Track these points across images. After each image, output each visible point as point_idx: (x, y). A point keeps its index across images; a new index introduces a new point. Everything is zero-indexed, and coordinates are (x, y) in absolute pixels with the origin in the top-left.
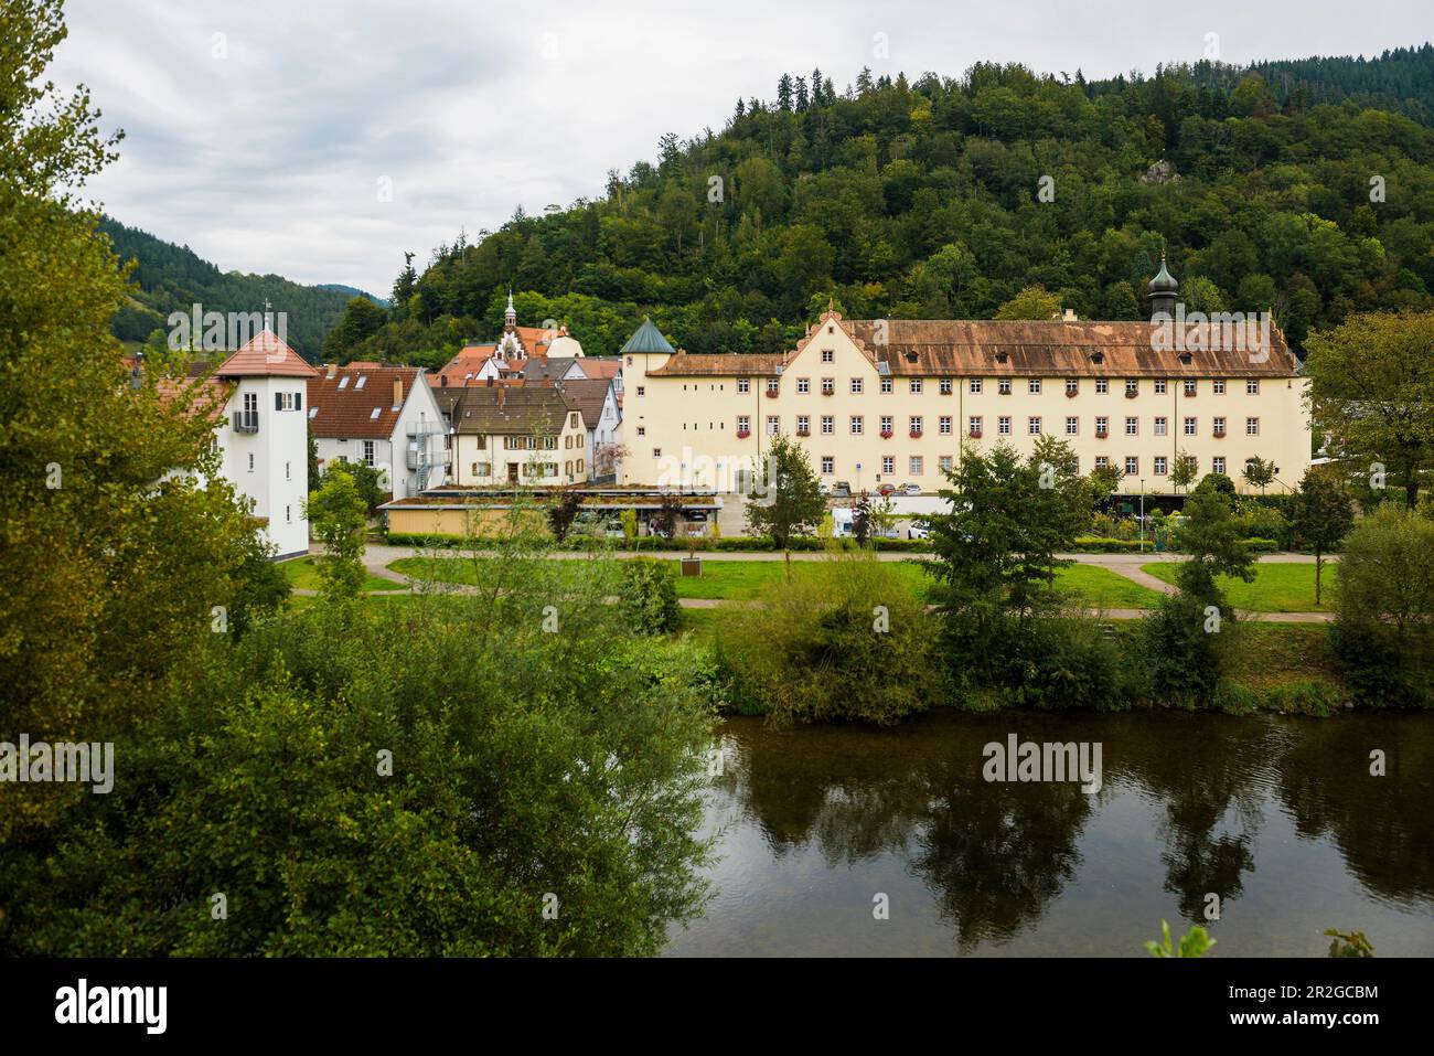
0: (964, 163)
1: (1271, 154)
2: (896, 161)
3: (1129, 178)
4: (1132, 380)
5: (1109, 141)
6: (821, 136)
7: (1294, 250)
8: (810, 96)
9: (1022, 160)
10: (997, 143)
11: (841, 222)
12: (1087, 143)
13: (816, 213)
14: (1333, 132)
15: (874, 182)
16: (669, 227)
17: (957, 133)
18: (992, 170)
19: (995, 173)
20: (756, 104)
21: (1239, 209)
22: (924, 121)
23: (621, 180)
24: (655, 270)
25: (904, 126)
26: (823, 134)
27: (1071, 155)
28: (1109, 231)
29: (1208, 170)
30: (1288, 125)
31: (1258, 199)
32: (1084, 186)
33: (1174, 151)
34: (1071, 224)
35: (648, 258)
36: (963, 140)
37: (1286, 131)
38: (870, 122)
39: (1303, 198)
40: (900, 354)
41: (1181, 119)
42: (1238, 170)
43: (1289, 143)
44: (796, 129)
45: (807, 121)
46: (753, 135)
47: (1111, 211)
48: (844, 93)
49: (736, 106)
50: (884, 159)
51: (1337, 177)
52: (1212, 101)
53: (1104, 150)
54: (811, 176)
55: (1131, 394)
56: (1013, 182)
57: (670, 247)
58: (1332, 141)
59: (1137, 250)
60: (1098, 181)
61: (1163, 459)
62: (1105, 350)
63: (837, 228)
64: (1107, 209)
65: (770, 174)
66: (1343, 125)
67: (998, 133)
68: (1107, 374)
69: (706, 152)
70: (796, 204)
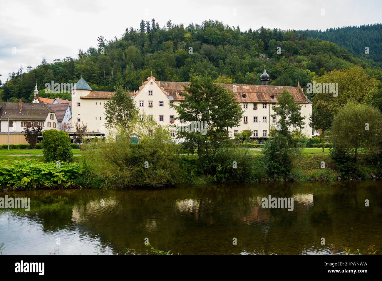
0: (202, 52)
1: (296, 52)
2: (179, 49)
3: (253, 58)
4: (255, 103)
5: (247, 47)
6: (155, 41)
7: (303, 80)
8: (151, 28)
9: (220, 51)
10: (213, 46)
11: (161, 68)
12: (240, 47)
13: (152, 65)
14: (314, 47)
15: (173, 56)
16: (101, 68)
17: (200, 42)
18: (210, 54)
19: (211, 55)
20: (132, 29)
21: (286, 68)
22: (189, 38)
23: (84, 53)
24: (95, 83)
25: (183, 39)
26: (155, 40)
27: (236, 50)
28: (247, 73)
29: (277, 57)
30: (301, 44)
31: (292, 66)
32: (240, 60)
33: (267, 51)
34: (236, 71)
35: (93, 79)
36: (201, 45)
37: (300, 45)
38: (171, 37)
39: (305, 65)
40: (177, 94)
41: (269, 41)
42: (286, 57)
43: (301, 49)
44: (146, 38)
45: (150, 36)
46: (131, 39)
47: (248, 68)
48: (163, 28)
49: (126, 30)
50: (175, 49)
51: (315, 60)
52: (278, 35)
53: (246, 49)
54: (151, 54)
55: (255, 108)
56: (217, 58)
57: (101, 75)
58: (313, 49)
59: (256, 80)
60: (244, 58)
61: (266, 131)
62: (247, 94)
63: (159, 70)
64: (246, 67)
65: (137, 52)
66: (316, 45)
67: (213, 43)
68: (247, 101)
69: (115, 45)
70: (146, 63)
